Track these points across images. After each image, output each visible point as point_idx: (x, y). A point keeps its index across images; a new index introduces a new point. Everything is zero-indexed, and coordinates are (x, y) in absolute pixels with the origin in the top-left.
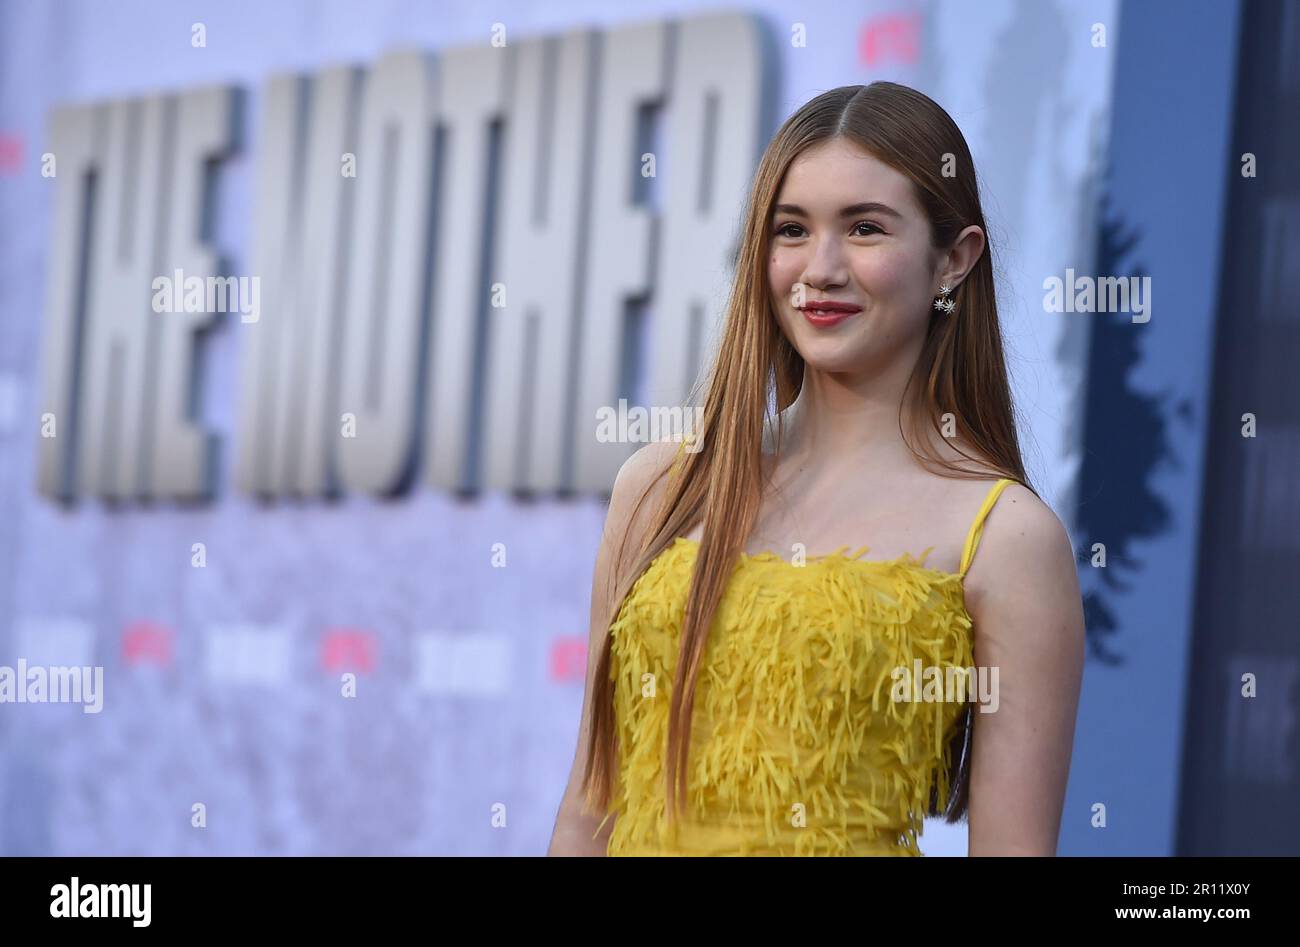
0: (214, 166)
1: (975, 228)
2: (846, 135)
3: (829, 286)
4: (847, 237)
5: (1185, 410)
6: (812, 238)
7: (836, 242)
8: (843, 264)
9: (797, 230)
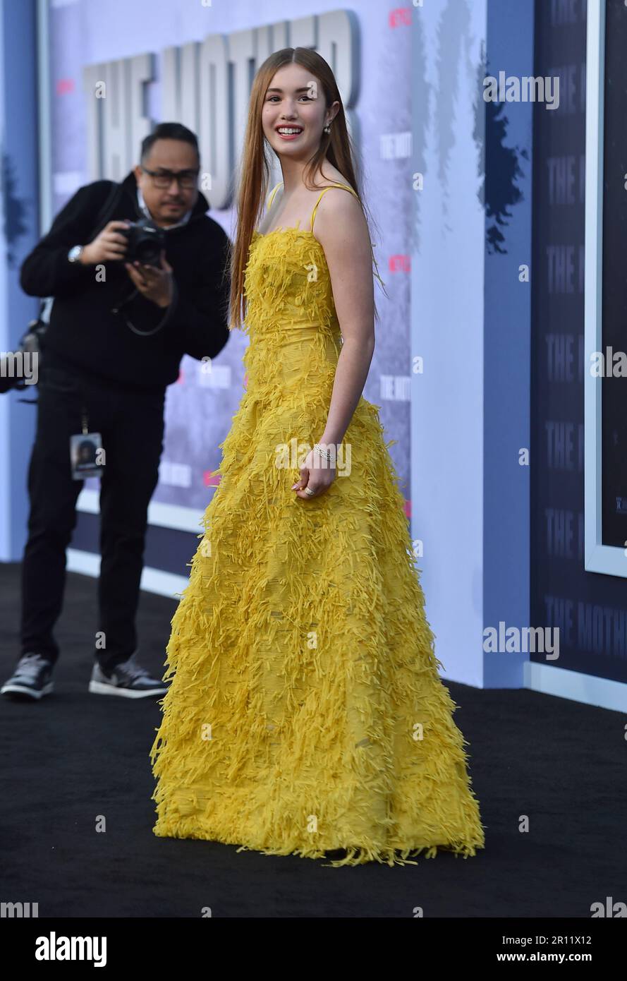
0: (146, 85)
1: (337, 102)
2: (296, 62)
3: (292, 119)
4: (297, 101)
5: (524, 153)
6: (283, 101)
7: (293, 103)
8: (296, 111)
9: (277, 99)
